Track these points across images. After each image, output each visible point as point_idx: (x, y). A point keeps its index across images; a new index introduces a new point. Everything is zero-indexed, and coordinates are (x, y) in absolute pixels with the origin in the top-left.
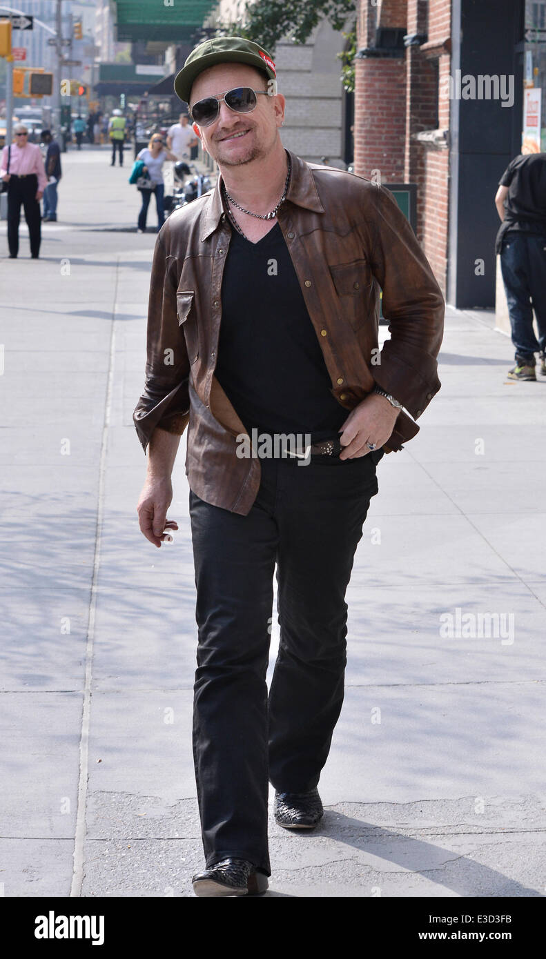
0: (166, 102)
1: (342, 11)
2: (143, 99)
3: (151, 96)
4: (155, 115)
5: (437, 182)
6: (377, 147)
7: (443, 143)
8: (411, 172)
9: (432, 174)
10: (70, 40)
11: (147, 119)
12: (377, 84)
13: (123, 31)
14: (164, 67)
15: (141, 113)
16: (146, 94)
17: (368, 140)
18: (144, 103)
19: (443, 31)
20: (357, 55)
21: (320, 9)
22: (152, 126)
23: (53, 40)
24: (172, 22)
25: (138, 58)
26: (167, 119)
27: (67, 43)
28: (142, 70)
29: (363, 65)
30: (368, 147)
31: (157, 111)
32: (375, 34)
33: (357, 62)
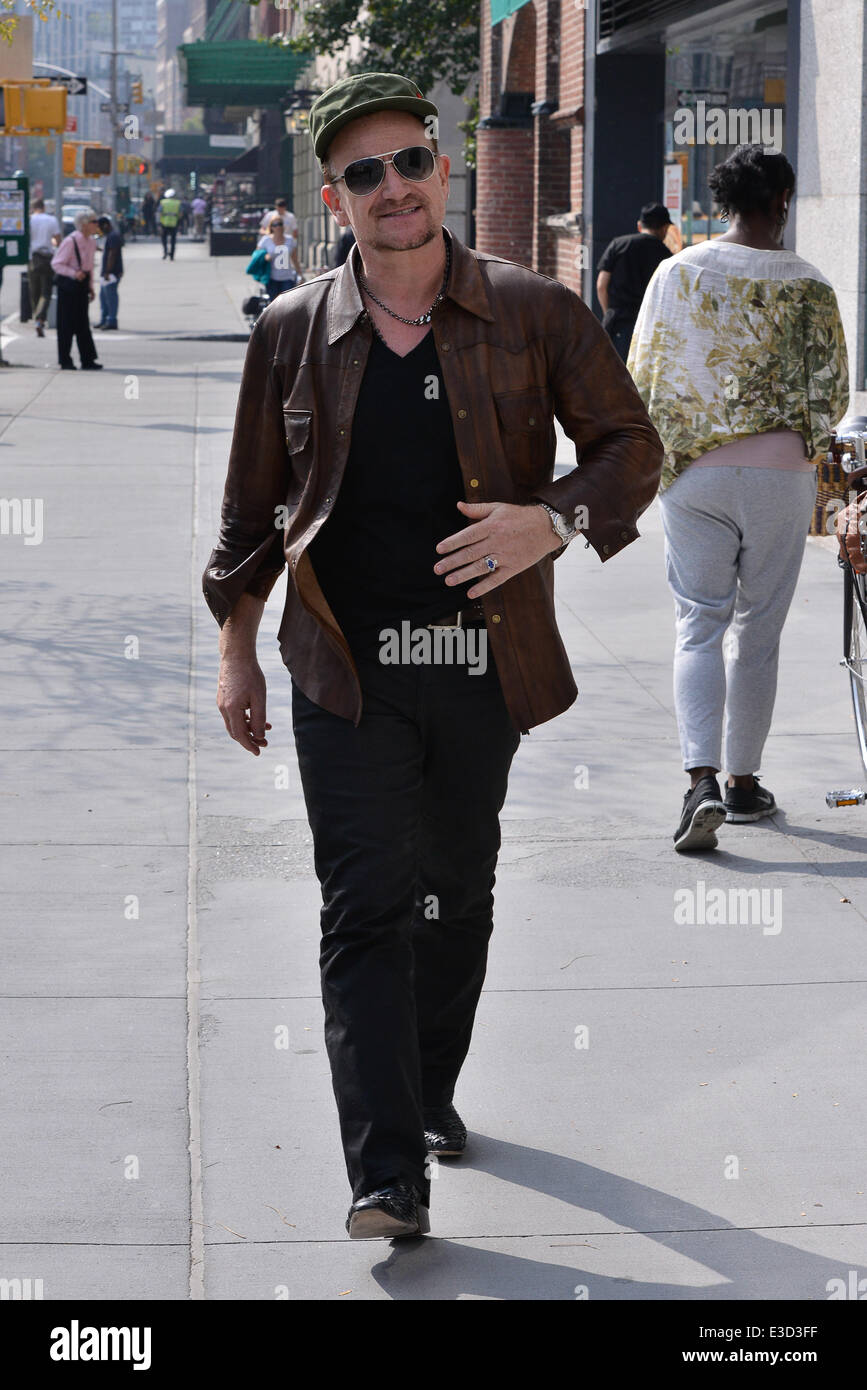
0: (248, 182)
1: (463, 72)
2: (219, 178)
3: (228, 175)
4: (234, 199)
5: (568, 274)
6: (504, 234)
7: (576, 228)
8: (540, 263)
9: (563, 264)
10: (127, 105)
11: (224, 203)
12: (503, 160)
13: (195, 92)
14: (246, 137)
15: (217, 196)
16: (223, 172)
17: (492, 226)
18: (220, 183)
19: (575, 99)
20: (478, 126)
21: (436, 69)
22: (230, 211)
23: (106, 105)
24: (256, 82)
25: (213, 126)
26: (250, 203)
27: (124, 108)
28: (217, 141)
29: (486, 137)
30: (492, 234)
31: (238, 193)
32: (500, 101)
33: (477, 132)
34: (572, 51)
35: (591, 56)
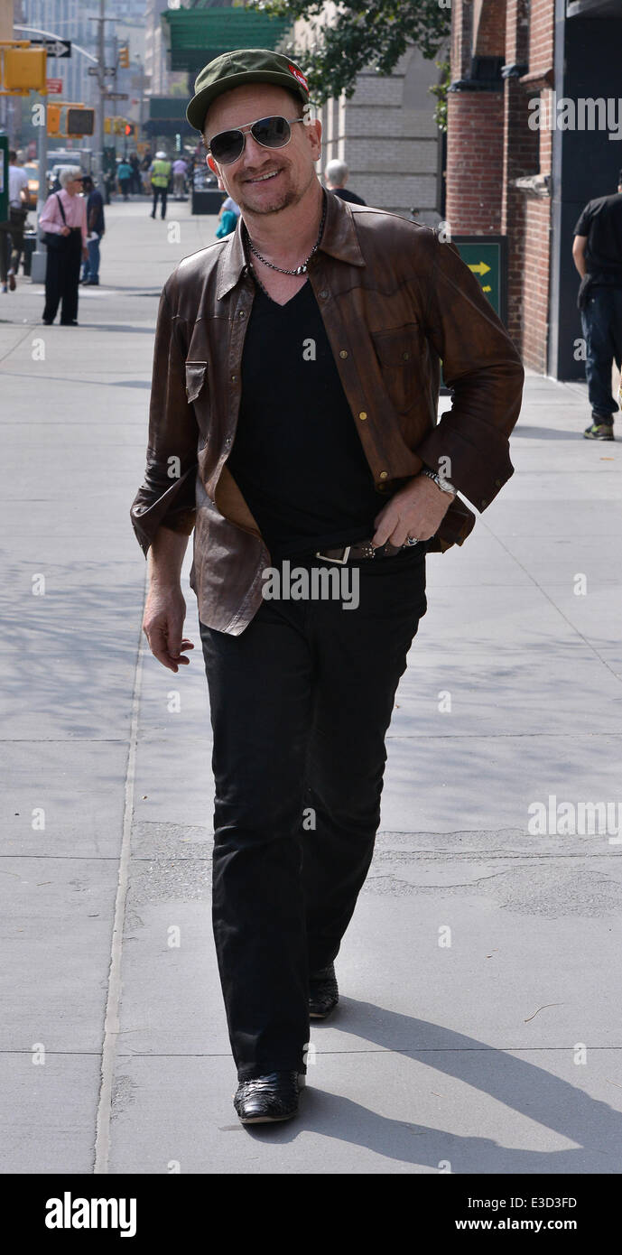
1: (434, 36)
5: (537, 236)
6: (473, 195)
7: (545, 190)
8: (509, 223)
9: (532, 225)
10: (114, 69)
12: (473, 123)
13: (178, 58)
17: (463, 187)
19: (545, 61)
20: (449, 89)
21: (409, 34)
23: (94, 69)
27: (111, 72)
29: (456, 100)
30: (463, 195)
32: (471, 63)
33: (450, 97)
34: (542, 15)
35: (561, 19)
